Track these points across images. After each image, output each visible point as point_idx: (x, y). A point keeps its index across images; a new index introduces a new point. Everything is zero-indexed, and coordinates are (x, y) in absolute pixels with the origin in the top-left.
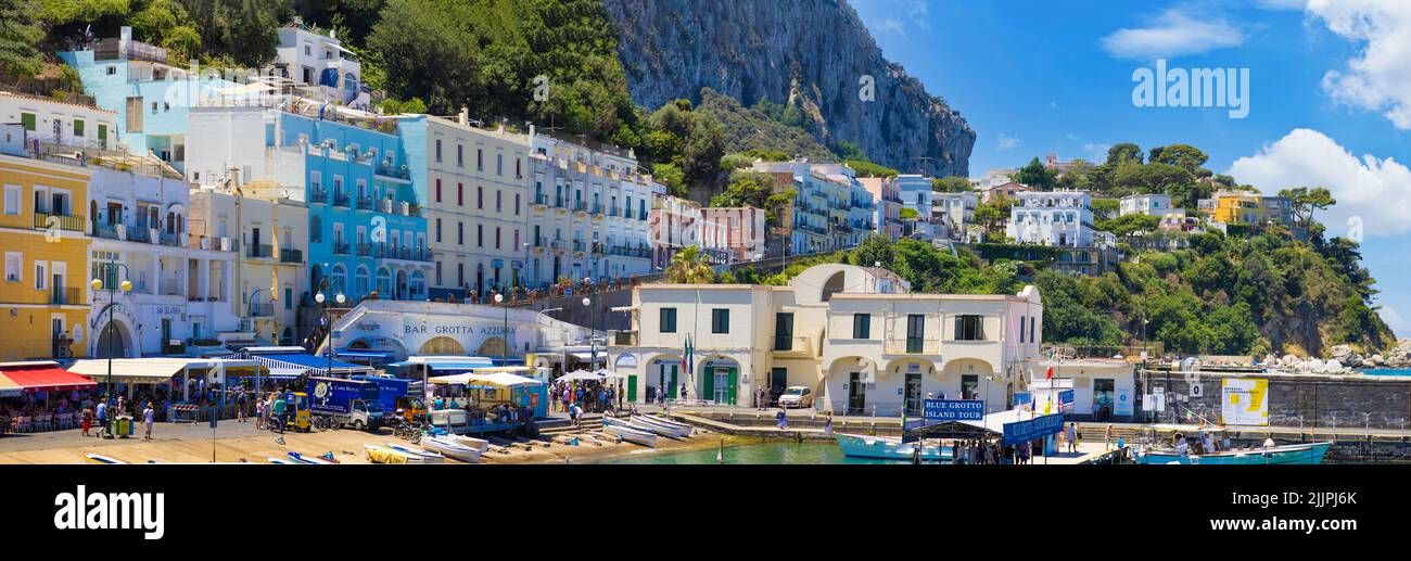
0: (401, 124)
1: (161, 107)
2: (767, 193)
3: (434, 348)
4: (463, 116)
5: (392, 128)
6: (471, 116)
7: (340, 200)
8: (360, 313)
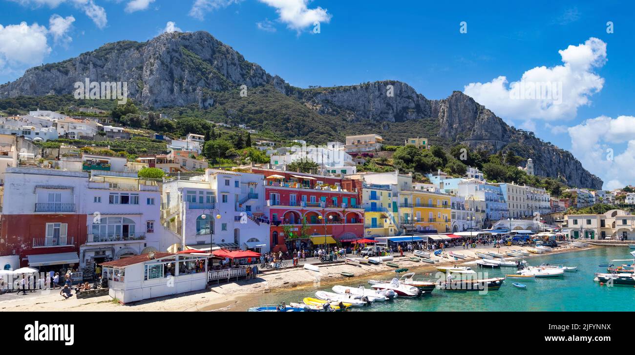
0: (501, 185)
1: (448, 184)
2: (571, 195)
3: (516, 229)
4: (513, 183)
5: (498, 186)
6: (514, 182)
7: (491, 200)
8: (499, 222)
